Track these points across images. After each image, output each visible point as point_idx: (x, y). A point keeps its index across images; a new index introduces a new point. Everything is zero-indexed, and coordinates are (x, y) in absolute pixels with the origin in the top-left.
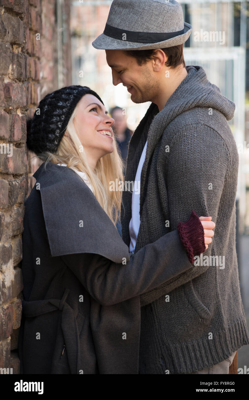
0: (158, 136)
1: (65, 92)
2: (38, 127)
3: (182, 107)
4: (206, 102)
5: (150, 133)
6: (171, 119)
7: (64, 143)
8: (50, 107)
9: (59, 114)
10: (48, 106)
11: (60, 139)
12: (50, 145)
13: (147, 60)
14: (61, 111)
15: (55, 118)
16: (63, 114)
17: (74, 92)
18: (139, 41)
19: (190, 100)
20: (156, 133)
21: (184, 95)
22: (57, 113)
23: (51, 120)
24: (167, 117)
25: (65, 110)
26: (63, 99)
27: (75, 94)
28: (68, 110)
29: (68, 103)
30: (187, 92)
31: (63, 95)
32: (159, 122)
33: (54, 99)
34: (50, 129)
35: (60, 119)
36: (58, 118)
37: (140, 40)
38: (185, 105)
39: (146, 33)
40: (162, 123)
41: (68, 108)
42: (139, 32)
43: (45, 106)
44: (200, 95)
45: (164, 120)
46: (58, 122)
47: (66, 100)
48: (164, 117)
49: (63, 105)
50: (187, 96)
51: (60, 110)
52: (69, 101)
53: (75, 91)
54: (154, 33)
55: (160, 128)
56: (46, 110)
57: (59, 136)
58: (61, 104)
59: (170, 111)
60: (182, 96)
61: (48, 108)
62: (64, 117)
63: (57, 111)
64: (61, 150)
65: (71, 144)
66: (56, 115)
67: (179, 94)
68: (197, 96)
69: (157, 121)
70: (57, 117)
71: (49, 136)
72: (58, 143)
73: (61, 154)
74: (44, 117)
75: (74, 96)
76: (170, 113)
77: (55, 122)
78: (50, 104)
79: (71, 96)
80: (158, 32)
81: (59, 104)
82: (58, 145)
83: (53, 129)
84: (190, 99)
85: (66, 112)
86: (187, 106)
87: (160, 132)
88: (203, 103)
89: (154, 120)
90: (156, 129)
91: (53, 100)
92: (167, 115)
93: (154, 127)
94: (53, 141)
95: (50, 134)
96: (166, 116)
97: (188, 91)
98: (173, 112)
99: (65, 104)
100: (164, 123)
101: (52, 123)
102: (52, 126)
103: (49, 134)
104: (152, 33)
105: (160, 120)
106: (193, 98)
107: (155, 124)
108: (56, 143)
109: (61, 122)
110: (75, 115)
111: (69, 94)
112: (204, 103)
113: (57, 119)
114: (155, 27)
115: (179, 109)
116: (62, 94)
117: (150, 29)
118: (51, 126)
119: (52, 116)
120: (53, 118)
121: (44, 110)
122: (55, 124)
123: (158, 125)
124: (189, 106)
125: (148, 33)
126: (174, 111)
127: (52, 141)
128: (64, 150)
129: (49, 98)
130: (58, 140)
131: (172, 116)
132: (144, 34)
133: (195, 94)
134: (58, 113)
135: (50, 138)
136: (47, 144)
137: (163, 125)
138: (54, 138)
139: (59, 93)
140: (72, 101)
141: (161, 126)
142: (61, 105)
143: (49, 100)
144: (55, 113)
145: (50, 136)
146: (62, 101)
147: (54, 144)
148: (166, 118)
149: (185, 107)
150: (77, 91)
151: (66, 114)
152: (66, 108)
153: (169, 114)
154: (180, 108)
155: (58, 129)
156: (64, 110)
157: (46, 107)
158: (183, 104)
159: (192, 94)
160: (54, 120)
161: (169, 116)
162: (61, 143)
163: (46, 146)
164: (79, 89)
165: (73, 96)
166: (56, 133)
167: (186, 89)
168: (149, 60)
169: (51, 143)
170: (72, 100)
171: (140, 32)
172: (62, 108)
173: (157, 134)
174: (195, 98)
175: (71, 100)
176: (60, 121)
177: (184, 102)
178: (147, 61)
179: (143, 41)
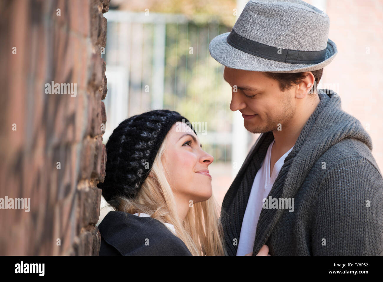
0: (299, 184)
1: (150, 119)
2: (112, 163)
3: (328, 142)
4: (357, 132)
5: (288, 180)
6: (315, 160)
7: (147, 187)
8: (129, 138)
9: (143, 148)
10: (126, 136)
11: (142, 181)
12: (129, 188)
13: (292, 84)
14: (146, 145)
15: (137, 153)
16: (148, 148)
17: (161, 119)
18: (287, 60)
19: (337, 131)
20: (296, 180)
21: (328, 123)
22: (140, 146)
23: (132, 156)
24: (310, 158)
25: (151, 143)
26: (148, 128)
27: (164, 122)
28: (154, 143)
29: (155, 134)
30: (331, 120)
31: (148, 123)
32: (299, 165)
33: (135, 128)
34: (131, 168)
35: (144, 154)
36: (142, 153)
37: (289, 59)
38: (331, 138)
39: (297, 51)
40: (304, 166)
41: (155, 140)
42: (288, 50)
43: (122, 135)
44: (348, 124)
45: (306, 162)
46: (142, 159)
47: (151, 130)
48: (306, 158)
49: (149, 136)
50: (331, 126)
51: (144, 143)
52: (156, 130)
53: (163, 118)
54: (306, 51)
55: (301, 173)
56: (123, 141)
57: (141, 178)
58: (145, 134)
59: (312, 150)
60: (324, 125)
61: (127, 138)
62: (149, 152)
63: (140, 145)
64: (142, 196)
65: (156, 190)
66: (138, 150)
67: (320, 122)
68: (345, 125)
69: (297, 164)
70: (140, 152)
71: (128, 177)
72: (139, 186)
73: (142, 202)
74: (120, 150)
75: (162, 124)
76: (314, 153)
77: (138, 158)
78: (128, 134)
79: (159, 125)
80: (310, 50)
81: (142, 135)
82: (139, 190)
83: (134, 167)
84: (337, 129)
85: (152, 145)
86: (334, 138)
87: (301, 178)
88: (354, 132)
89: (293, 164)
90: (296, 175)
91: (133, 128)
92: (310, 156)
93: (293, 172)
94: (134, 184)
95: (130, 174)
96: (308, 157)
97: (331, 117)
98: (318, 151)
99: (151, 135)
100: (307, 166)
101: (134, 160)
102: (133, 164)
103: (128, 174)
104: (303, 51)
105: (300, 162)
106: (340, 128)
107: (294, 169)
108: (137, 186)
109: (146, 159)
110: (163, 151)
111: (155, 122)
112: (356, 133)
113: (140, 154)
114: (308, 44)
115: (325, 145)
116: (146, 122)
117: (302, 46)
118: (131, 163)
119: (133, 151)
120: (134, 153)
121: (121, 141)
122: (138, 161)
123: (299, 169)
124: (337, 138)
125: (299, 51)
126: (318, 149)
127: (132, 184)
128: (146, 196)
129: (127, 126)
130: (140, 182)
131: (316, 155)
132: (294, 52)
133: (341, 122)
134: (142, 146)
135: (130, 179)
136: (125, 186)
137: (305, 169)
138: (135, 180)
139: (141, 120)
140: (160, 132)
141: (303, 171)
142: (146, 137)
143: (128, 128)
144: (137, 146)
145: (130, 176)
146: (146, 131)
147: (133, 187)
148: (308, 159)
149: (332, 141)
150: (165, 118)
151: (151, 148)
152: (151, 140)
153: (312, 154)
154: (326, 143)
155: (141, 169)
156: (149, 143)
157: (124, 137)
158: (329, 138)
159: (337, 123)
160: (136, 155)
161: (313, 157)
162: (143, 186)
163: (123, 189)
164: (168, 115)
165: (160, 124)
166: (139, 173)
167: (328, 115)
168: (294, 85)
169: (130, 186)
170: (160, 130)
171: (290, 50)
172: (147, 140)
173: (298, 182)
174: (343, 128)
175: (158, 130)
176: (144, 157)
177: (330, 134)
178: (292, 86)
179: (292, 61)
